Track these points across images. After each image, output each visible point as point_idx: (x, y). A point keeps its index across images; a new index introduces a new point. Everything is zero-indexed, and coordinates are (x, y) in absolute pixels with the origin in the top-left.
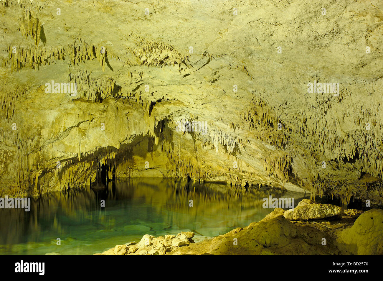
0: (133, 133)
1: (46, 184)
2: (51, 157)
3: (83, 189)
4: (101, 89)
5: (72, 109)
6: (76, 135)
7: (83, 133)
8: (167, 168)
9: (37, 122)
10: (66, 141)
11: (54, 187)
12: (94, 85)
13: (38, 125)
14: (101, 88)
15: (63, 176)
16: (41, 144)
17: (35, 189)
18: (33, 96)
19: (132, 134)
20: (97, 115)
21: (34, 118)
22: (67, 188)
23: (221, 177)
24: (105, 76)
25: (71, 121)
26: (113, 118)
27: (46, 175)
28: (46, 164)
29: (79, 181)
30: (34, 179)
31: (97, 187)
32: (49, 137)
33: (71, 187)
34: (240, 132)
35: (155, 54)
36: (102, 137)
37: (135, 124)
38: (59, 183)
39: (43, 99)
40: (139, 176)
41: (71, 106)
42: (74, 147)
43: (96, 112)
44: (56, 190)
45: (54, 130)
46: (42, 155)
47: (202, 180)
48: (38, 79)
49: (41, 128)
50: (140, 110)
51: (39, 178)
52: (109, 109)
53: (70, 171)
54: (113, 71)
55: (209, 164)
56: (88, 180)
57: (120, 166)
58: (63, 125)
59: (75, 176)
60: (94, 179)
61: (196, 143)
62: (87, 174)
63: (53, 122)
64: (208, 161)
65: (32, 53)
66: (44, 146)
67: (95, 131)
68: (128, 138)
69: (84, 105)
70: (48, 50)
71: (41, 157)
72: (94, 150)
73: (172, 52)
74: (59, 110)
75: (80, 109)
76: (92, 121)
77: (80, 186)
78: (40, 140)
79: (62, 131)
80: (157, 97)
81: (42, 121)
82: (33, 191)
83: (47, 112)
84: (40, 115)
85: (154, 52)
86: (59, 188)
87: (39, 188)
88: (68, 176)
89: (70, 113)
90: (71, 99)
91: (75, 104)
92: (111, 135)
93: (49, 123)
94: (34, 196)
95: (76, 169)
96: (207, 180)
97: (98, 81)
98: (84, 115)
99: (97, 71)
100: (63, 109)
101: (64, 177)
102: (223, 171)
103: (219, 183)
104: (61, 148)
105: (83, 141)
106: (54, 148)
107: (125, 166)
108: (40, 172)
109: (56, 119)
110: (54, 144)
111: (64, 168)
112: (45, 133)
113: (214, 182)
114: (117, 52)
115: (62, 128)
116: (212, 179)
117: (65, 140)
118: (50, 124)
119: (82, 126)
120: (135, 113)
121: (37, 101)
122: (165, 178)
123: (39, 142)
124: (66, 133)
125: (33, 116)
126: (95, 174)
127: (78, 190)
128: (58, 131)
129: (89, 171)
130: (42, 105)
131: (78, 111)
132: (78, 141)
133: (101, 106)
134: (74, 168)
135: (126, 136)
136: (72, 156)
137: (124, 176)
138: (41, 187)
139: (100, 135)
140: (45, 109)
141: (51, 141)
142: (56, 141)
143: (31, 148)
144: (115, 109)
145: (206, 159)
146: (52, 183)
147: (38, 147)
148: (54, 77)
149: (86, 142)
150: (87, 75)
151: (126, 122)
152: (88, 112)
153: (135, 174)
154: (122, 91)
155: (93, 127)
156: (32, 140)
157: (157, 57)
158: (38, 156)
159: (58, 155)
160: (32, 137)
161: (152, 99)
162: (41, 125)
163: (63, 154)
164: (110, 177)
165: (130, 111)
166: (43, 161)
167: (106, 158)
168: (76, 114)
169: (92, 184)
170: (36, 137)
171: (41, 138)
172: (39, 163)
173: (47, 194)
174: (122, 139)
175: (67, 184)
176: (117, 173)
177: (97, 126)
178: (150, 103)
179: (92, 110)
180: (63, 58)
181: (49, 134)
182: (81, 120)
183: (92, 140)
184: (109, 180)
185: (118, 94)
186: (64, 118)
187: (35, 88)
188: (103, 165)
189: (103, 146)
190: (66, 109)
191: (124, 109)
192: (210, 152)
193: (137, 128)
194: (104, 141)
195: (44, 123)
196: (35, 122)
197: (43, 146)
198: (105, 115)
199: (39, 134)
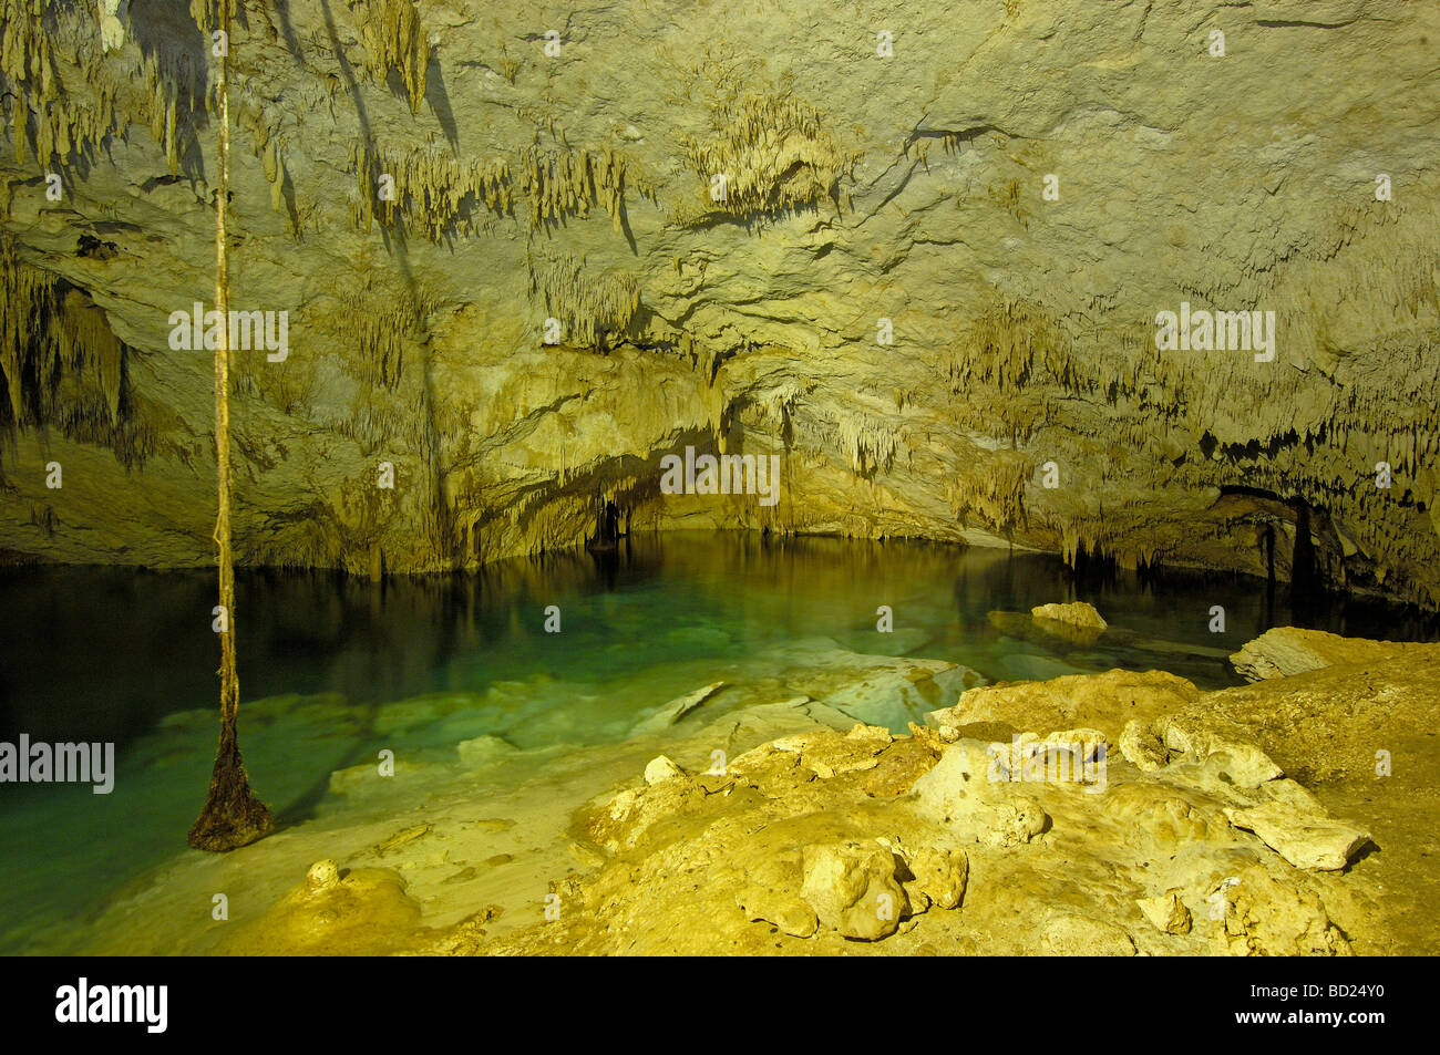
0: (678, 424)
1: (494, 542)
2: (498, 478)
3: (572, 553)
4: (607, 309)
5: (543, 365)
6: (553, 430)
7: (568, 424)
8: (726, 511)
9: (460, 393)
10: (532, 442)
11: (512, 548)
12: (590, 300)
13: (464, 402)
14: (608, 307)
15: (530, 525)
16: (473, 448)
17: (470, 551)
18: (448, 331)
19: (675, 426)
20: (599, 383)
21: (453, 385)
22: (539, 550)
23: (831, 525)
24: (616, 274)
25: (540, 395)
26: (635, 391)
27: (493, 523)
28: (489, 496)
29: (563, 536)
30: (465, 531)
31: (599, 547)
32: (490, 431)
33: (548, 548)
34: (914, 414)
35: (764, 152)
36: (609, 434)
37: (681, 405)
38: (522, 541)
39: (472, 340)
40: (673, 528)
41: (540, 357)
42: (549, 455)
43: (596, 375)
44: (516, 554)
45: (500, 413)
46: (476, 474)
47: (791, 532)
48: (453, 280)
49: (471, 410)
50: (691, 375)
51: (476, 526)
52: (624, 370)
53: (544, 515)
54: (636, 254)
55: (813, 497)
56: (581, 535)
57: (638, 510)
58: (522, 403)
59: (555, 526)
60: (591, 533)
61: (791, 456)
62: (579, 523)
63: (497, 395)
64: (811, 492)
65: (420, 174)
66: (482, 453)
67: (594, 421)
68: (666, 436)
69: (570, 358)
70: (465, 171)
71: (476, 480)
72: (594, 464)
73: (814, 142)
74: (511, 367)
75: (560, 367)
76: (586, 398)
77: (566, 545)
78: (471, 437)
79: (519, 416)
80: (731, 339)
81: (471, 392)
82: (463, 556)
83: (482, 370)
84: (467, 379)
85: (761, 144)
86: (522, 550)
87: (477, 548)
88: (540, 525)
89: (538, 376)
90: (539, 344)
91: (548, 354)
92: (629, 429)
93: (488, 397)
94: (468, 567)
95: (556, 511)
96: (803, 530)
97: (599, 289)
98: (570, 381)
99: (598, 257)
100: (521, 364)
101: (533, 528)
102: (839, 510)
103: (824, 535)
104: (520, 458)
105: (568, 442)
106: (505, 459)
107: (647, 510)
108: (474, 516)
109: (505, 388)
110: (504, 449)
111: (533, 508)
112: (480, 420)
113: (814, 535)
114: (653, 170)
115: (520, 409)
116: (813, 529)
117: (528, 440)
118: (492, 400)
119: (566, 408)
120: (680, 381)
121: (458, 344)
122: (721, 530)
123: (468, 442)
124: (530, 423)
125: (450, 380)
126: (594, 524)
127: (562, 553)
128: (510, 417)
129: (582, 516)
130: (470, 353)
131: (554, 371)
132: (557, 442)
133: (608, 364)
134: (551, 509)
135: (661, 432)
136: (546, 478)
137: (646, 528)
138: (483, 547)
139: (607, 430)
140: (478, 364)
141: (495, 441)
142: (507, 441)
143: (450, 457)
144: (638, 372)
145: (808, 487)
146: (507, 540)
147: (466, 458)
148: (494, 281)
149: (575, 445)
150: (573, 268)
151: (662, 400)
152: (579, 375)
153: (666, 524)
154: (652, 329)
155: (590, 413)
156: (452, 437)
157: (769, 160)
158: (470, 478)
159: (515, 473)
160: (450, 431)
161: (720, 345)
162: (471, 401)
163: (525, 472)
164: (622, 529)
165: (670, 376)
166: (480, 488)
167: (615, 488)
168: (550, 377)
169: (589, 544)
170: (461, 432)
171: (471, 432)
172: (472, 494)
173: (498, 562)
174: (653, 437)
175: (539, 541)
176: (634, 523)
177: (597, 410)
178: (713, 354)
179: (587, 371)
180: (511, 212)
181: (490, 422)
182: (563, 393)
183: (588, 440)
184: (619, 536)
185: (644, 335)
186: (523, 387)
187: (450, 310)
188: (609, 503)
189: (613, 453)
190: (527, 366)
191: (657, 372)
192: (819, 473)
193: (686, 415)
194: (613, 442)
195: (478, 397)
196: (455, 395)
197: (479, 454)
198: (615, 384)
199: (467, 424)
